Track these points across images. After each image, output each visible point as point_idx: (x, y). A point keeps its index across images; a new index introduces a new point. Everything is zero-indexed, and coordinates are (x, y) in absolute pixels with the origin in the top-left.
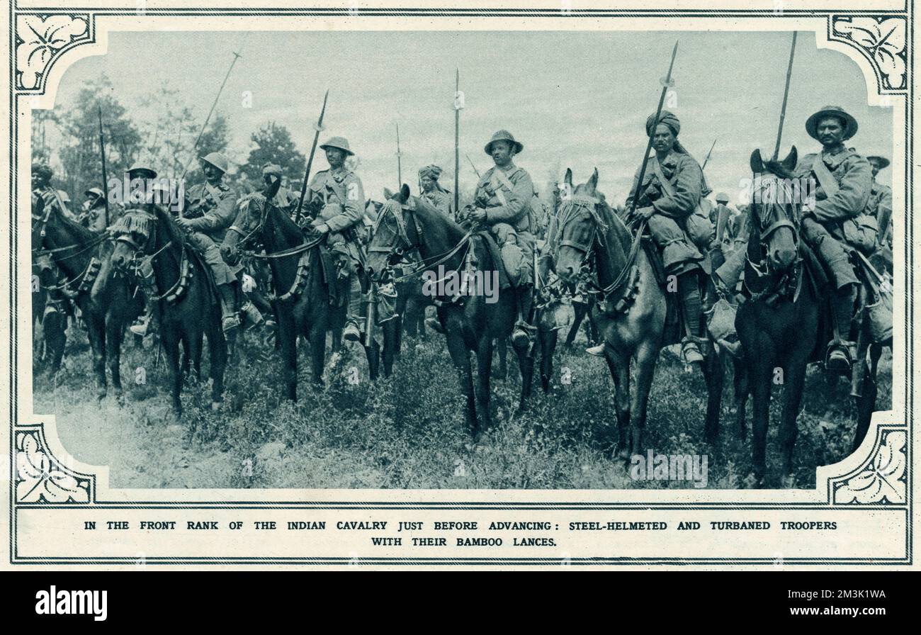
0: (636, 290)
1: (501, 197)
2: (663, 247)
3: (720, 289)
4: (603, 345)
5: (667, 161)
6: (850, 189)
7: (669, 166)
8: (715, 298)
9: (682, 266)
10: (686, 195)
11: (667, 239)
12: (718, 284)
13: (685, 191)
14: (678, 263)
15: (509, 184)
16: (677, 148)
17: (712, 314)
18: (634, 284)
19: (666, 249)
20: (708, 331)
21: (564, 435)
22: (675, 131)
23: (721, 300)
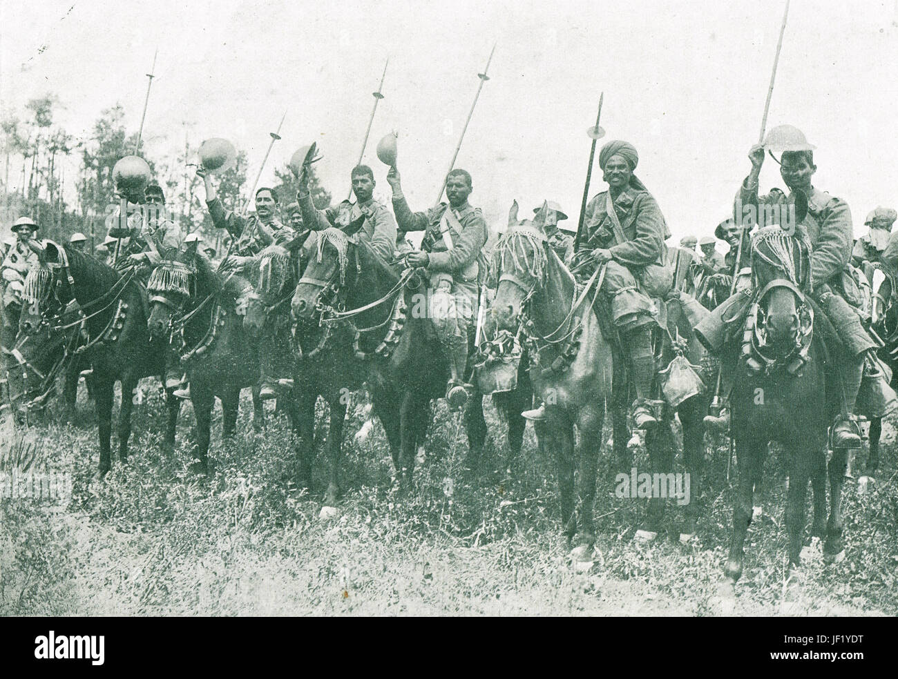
0: (577, 345)
1: (447, 240)
2: (613, 296)
3: (677, 345)
4: (542, 409)
5: (621, 199)
6: (834, 238)
7: (622, 204)
8: (670, 355)
9: (635, 318)
10: (647, 240)
11: (617, 286)
12: (675, 339)
13: (647, 236)
14: (631, 315)
15: (457, 227)
16: (634, 183)
17: (668, 374)
18: (575, 339)
19: (617, 298)
20: (662, 394)
21: (415, 519)
22: (632, 165)
23: (678, 357)
